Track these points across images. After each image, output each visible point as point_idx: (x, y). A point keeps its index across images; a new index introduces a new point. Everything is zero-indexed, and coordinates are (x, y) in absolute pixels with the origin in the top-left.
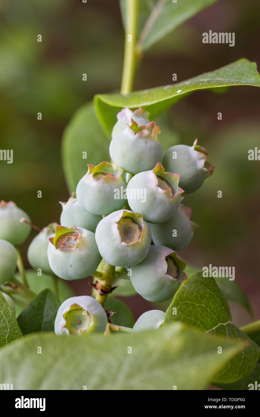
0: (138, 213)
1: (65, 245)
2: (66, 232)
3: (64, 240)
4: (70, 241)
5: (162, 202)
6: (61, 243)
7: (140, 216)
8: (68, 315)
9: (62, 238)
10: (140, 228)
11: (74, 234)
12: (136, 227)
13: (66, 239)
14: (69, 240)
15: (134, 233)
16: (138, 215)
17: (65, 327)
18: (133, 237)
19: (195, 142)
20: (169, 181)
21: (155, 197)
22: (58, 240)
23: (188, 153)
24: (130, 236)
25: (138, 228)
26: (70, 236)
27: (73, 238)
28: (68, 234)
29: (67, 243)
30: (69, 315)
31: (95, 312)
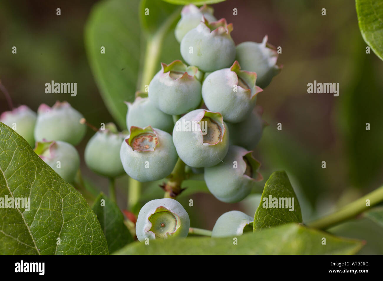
0: (218, 113)
1: (140, 146)
2: (140, 133)
3: (139, 141)
4: (145, 142)
5: (242, 101)
6: (136, 144)
7: (220, 115)
8: (151, 218)
9: (136, 139)
10: (219, 128)
11: (148, 135)
12: (214, 126)
13: (140, 140)
14: (143, 140)
15: (214, 133)
16: (218, 115)
17: (150, 230)
18: (213, 138)
19: (265, 39)
20: (244, 80)
21: (236, 96)
22: (132, 141)
23: (259, 51)
24: (210, 137)
25: (217, 128)
26: (144, 137)
27: (148, 139)
28: (142, 135)
29: (141, 144)
30: (153, 218)
31: (180, 215)
